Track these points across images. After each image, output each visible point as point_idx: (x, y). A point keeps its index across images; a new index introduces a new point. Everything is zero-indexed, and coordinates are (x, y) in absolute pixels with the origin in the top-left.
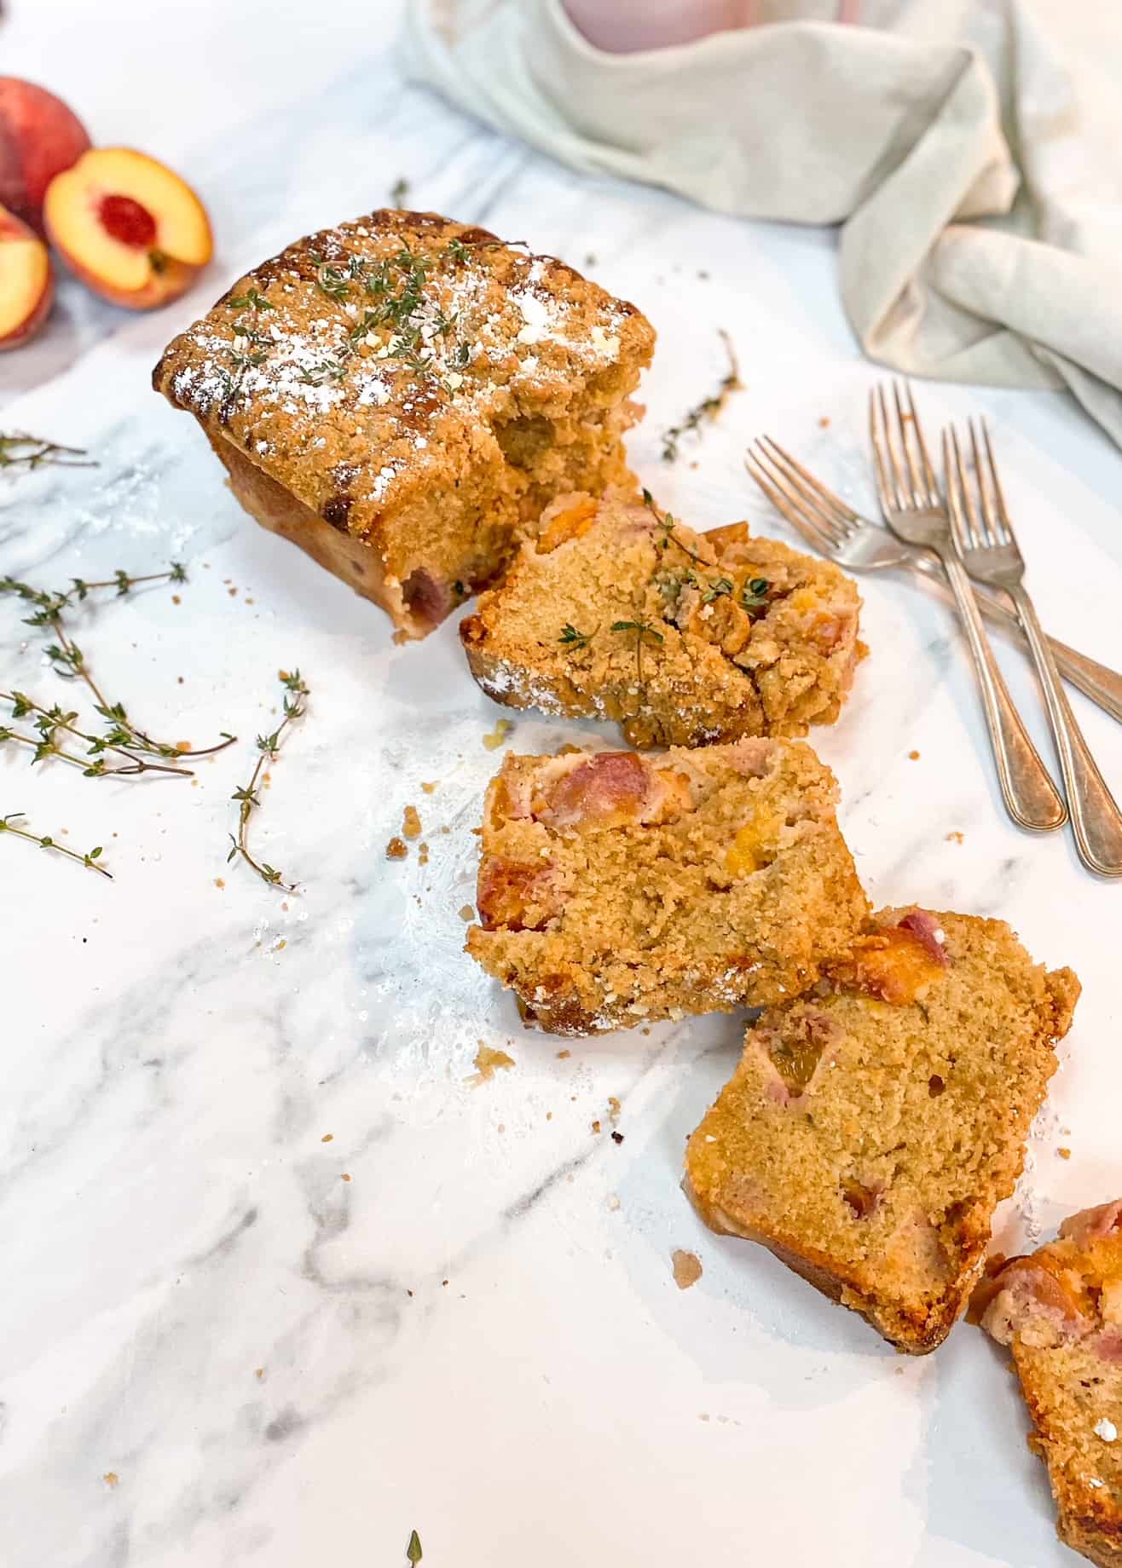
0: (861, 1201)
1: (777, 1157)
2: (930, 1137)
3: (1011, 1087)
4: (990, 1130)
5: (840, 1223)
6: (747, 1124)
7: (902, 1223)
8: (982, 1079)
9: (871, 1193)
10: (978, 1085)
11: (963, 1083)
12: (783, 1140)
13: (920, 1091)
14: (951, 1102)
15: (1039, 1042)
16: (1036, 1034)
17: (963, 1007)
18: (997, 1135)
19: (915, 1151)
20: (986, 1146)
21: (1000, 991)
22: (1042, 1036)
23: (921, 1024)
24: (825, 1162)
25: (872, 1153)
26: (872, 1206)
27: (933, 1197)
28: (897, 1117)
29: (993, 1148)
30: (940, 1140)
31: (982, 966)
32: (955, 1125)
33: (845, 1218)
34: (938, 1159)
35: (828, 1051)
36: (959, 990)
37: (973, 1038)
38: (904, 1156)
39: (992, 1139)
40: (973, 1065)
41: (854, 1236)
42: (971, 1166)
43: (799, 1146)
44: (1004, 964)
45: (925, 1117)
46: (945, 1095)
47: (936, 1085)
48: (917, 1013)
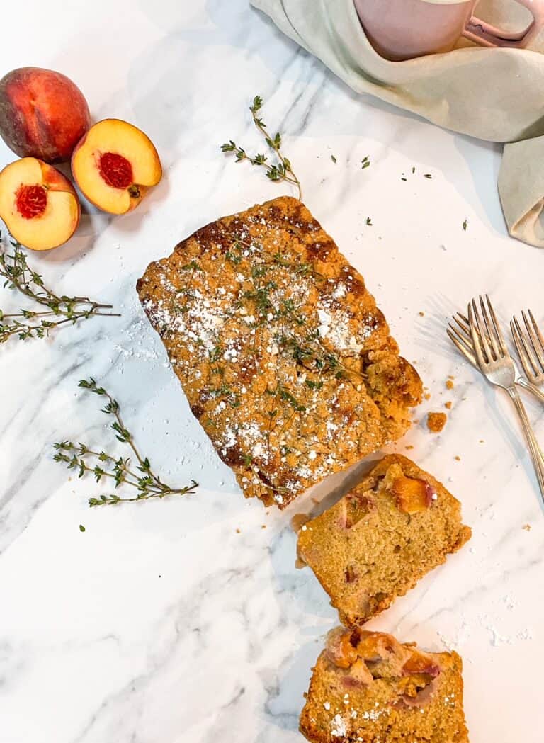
0: (350, 577)
1: (330, 548)
2: (385, 567)
3: (423, 563)
4: (406, 575)
5: (339, 581)
6: (326, 529)
7: (360, 591)
8: (415, 554)
9: (355, 576)
10: (412, 556)
11: (407, 553)
12: (335, 542)
13: (391, 548)
14: (399, 558)
15: (442, 553)
16: (443, 549)
17: (424, 525)
18: (408, 577)
19: (377, 569)
20: (402, 579)
21: (440, 527)
22: (445, 551)
23: (405, 524)
24: (345, 557)
25: (362, 562)
26: (353, 580)
27: (375, 588)
28: (378, 553)
29: (404, 581)
30: (387, 569)
31: (441, 514)
32: (395, 567)
33: (342, 580)
34: (383, 575)
35: (367, 517)
36: (427, 518)
37: (420, 538)
38: (372, 568)
39: (406, 578)
40: (414, 549)
41: (342, 588)
42: (393, 583)
43: (339, 546)
44: (449, 518)
45: (387, 558)
46: (398, 555)
47: (398, 548)
48: (407, 519)
